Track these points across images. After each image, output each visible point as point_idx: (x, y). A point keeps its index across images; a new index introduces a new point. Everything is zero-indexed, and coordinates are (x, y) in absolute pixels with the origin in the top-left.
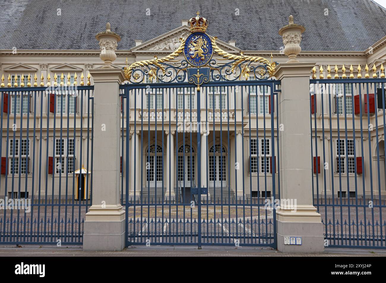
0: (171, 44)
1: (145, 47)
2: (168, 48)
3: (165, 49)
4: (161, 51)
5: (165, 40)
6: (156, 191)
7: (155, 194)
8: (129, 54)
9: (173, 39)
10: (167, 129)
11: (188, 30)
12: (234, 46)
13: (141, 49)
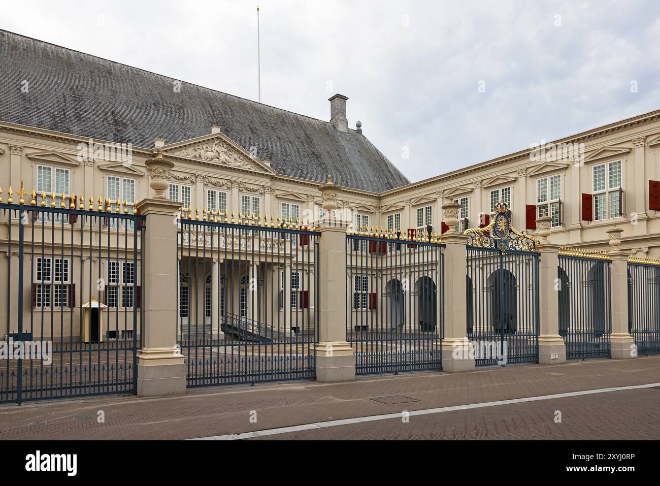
0: (202, 152)
1: (171, 149)
2: (198, 156)
3: (195, 156)
4: (189, 157)
5: (194, 145)
6: (189, 329)
7: (188, 333)
8: (148, 154)
9: (204, 147)
10: (215, 257)
11: (222, 139)
12: (269, 166)
13: (166, 151)
